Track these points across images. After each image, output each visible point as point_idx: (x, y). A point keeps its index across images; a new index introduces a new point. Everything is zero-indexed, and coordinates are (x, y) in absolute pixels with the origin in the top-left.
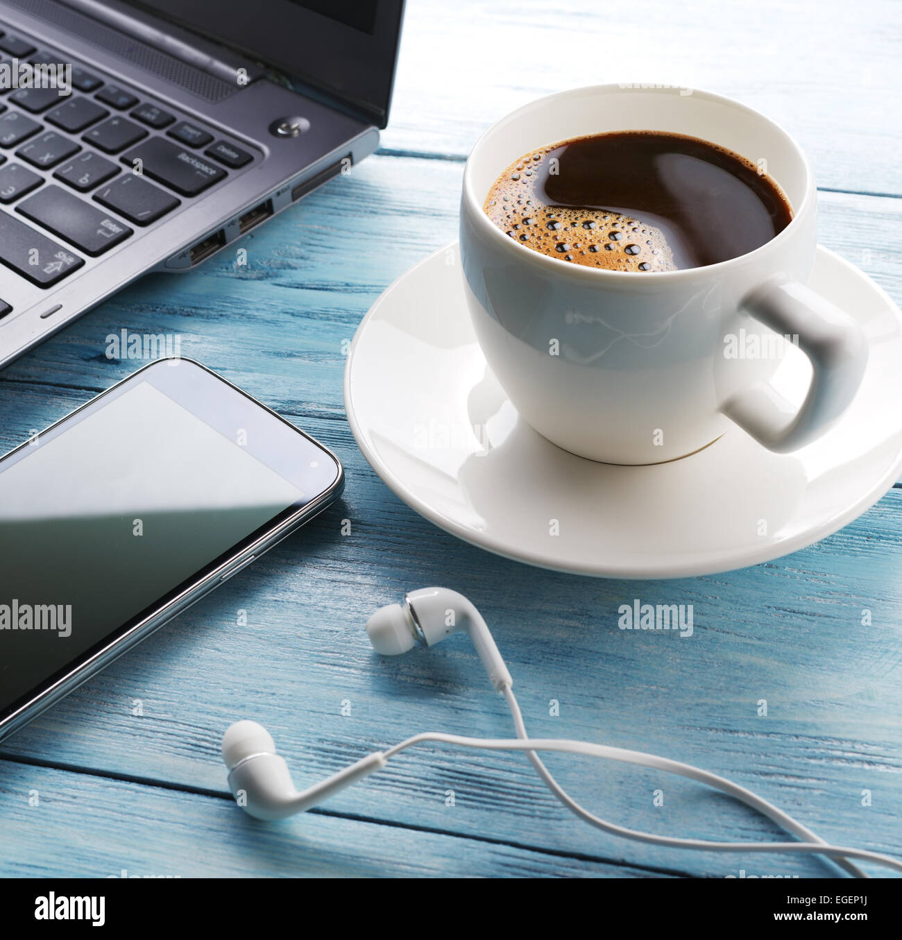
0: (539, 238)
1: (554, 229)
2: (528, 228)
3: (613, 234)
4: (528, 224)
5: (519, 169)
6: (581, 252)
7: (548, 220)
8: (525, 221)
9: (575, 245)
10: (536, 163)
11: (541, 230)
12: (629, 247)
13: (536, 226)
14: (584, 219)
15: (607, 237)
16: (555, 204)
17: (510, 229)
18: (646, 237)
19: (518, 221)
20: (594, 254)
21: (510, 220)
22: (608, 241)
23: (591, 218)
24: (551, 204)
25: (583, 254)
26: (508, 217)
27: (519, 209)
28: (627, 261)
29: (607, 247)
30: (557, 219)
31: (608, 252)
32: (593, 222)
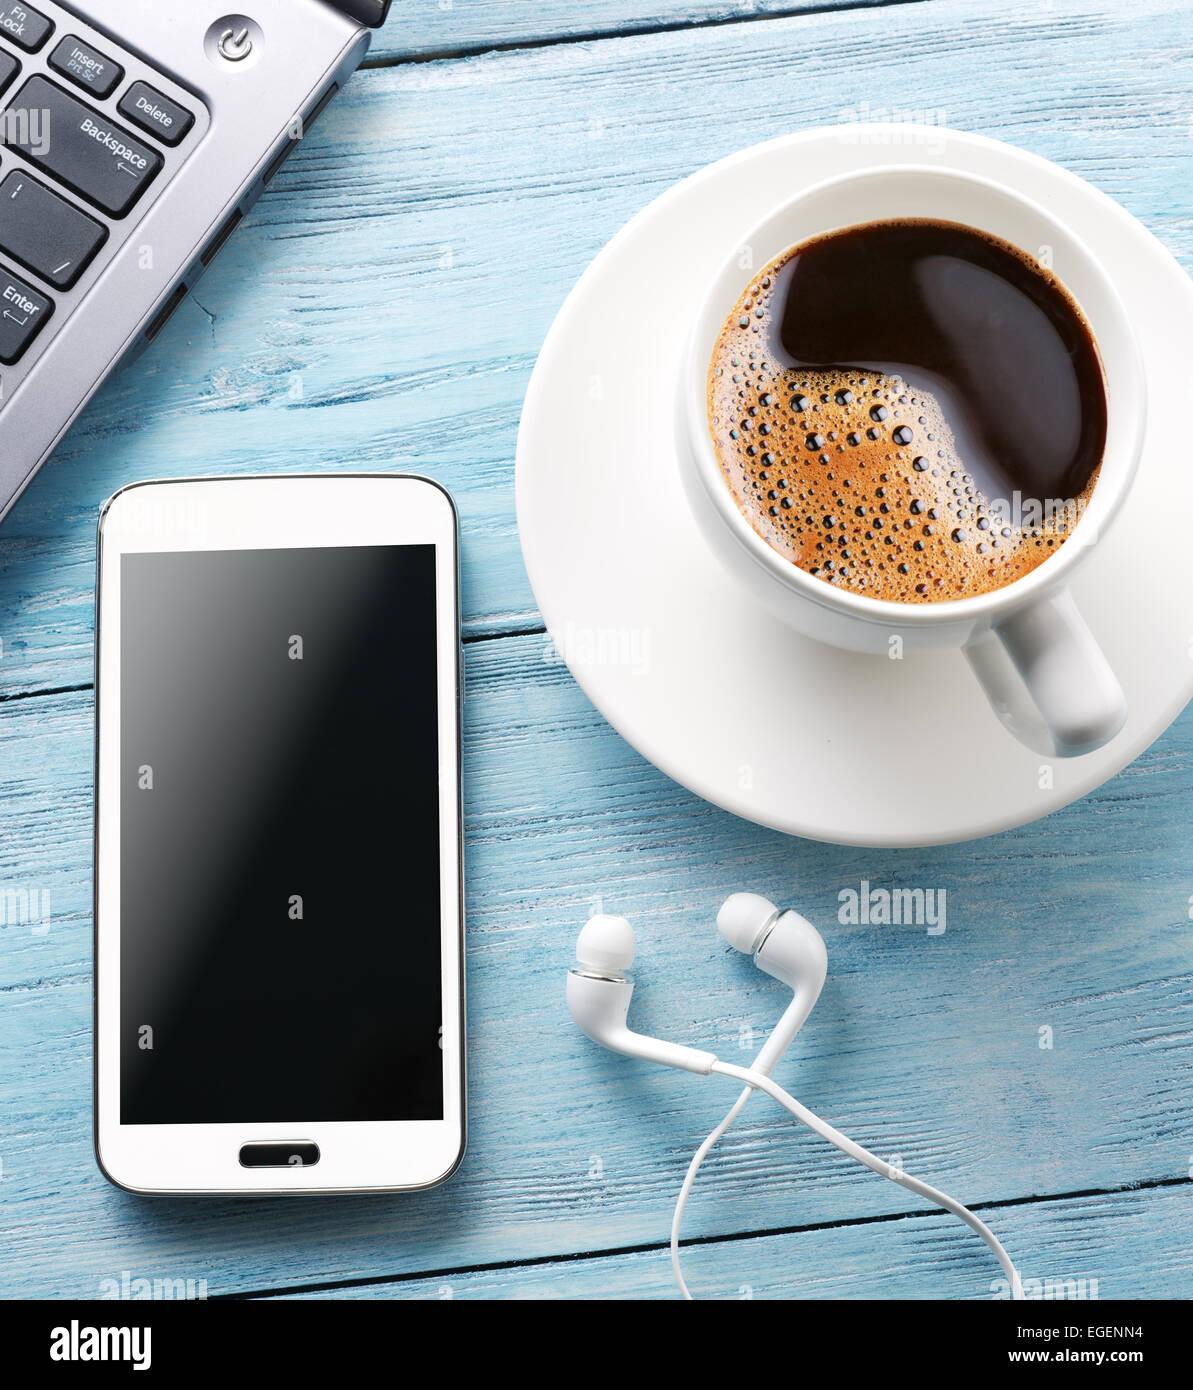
0: (783, 428)
1: (800, 410)
2: (768, 412)
3: (875, 410)
4: (766, 405)
5: (747, 308)
6: (839, 447)
7: (791, 394)
8: (763, 397)
9: (830, 435)
10: (765, 292)
11: (784, 413)
12: (898, 431)
13: (777, 406)
14: (836, 388)
15: (868, 417)
16: (798, 364)
17: (746, 416)
18: (918, 411)
19: (754, 401)
20: (855, 449)
21: (743, 401)
22: (870, 424)
23: (845, 385)
24: (792, 366)
25: (841, 451)
26: (740, 394)
27: (752, 377)
28: (898, 456)
29: (870, 434)
30: (803, 392)
31: (872, 443)
32: (848, 391)
